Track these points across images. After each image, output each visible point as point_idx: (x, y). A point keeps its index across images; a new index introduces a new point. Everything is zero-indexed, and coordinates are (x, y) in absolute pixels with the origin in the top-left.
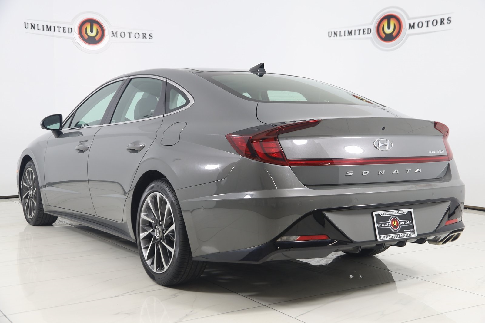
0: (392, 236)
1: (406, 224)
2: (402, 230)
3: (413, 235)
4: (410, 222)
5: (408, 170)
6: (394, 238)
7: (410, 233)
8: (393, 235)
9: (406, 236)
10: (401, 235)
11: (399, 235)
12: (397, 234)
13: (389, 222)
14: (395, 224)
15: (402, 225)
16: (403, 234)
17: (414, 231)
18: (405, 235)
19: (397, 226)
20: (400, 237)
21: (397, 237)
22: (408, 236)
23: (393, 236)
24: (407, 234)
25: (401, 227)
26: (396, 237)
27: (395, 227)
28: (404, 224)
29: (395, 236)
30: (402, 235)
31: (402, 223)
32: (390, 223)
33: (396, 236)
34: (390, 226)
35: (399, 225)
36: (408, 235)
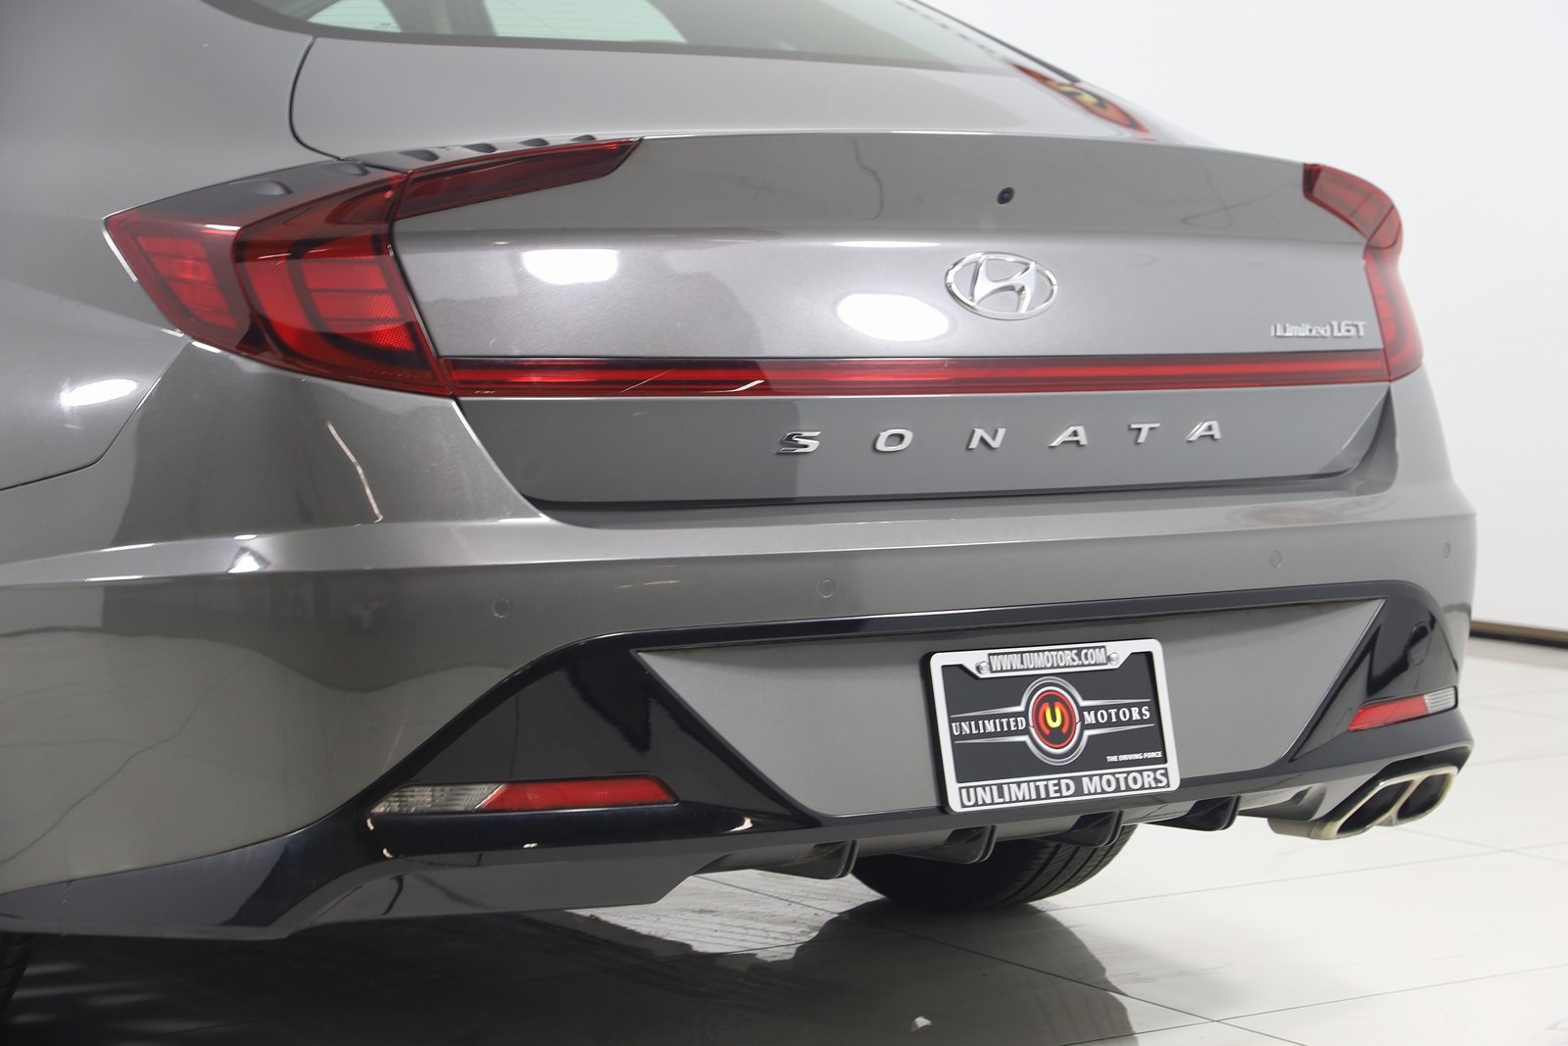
0: (1037, 788)
1: (1119, 723)
2: (1095, 757)
3: (1157, 781)
4: (1141, 714)
5: (1145, 428)
6: (1043, 795)
7: (1140, 772)
8: (1042, 781)
9: (1118, 789)
10: (1085, 780)
11: (1078, 781)
12: (1066, 780)
13: (1021, 708)
14: (1054, 719)
15: (1098, 725)
16: (1101, 776)
17: (1164, 760)
18: (1109, 783)
19: (1064, 730)
20: (1079, 791)
21: (1065, 793)
22: (1128, 789)
23: (1041, 785)
24: (1121, 777)
25: (1090, 737)
26: (1059, 791)
27: (1057, 737)
28: (1109, 724)
29: (1052, 789)
30: (1096, 779)
31: (1094, 717)
32: (1024, 714)
33: (1058, 784)
34: (1026, 731)
35: (1078, 726)
36: (1126, 779)
